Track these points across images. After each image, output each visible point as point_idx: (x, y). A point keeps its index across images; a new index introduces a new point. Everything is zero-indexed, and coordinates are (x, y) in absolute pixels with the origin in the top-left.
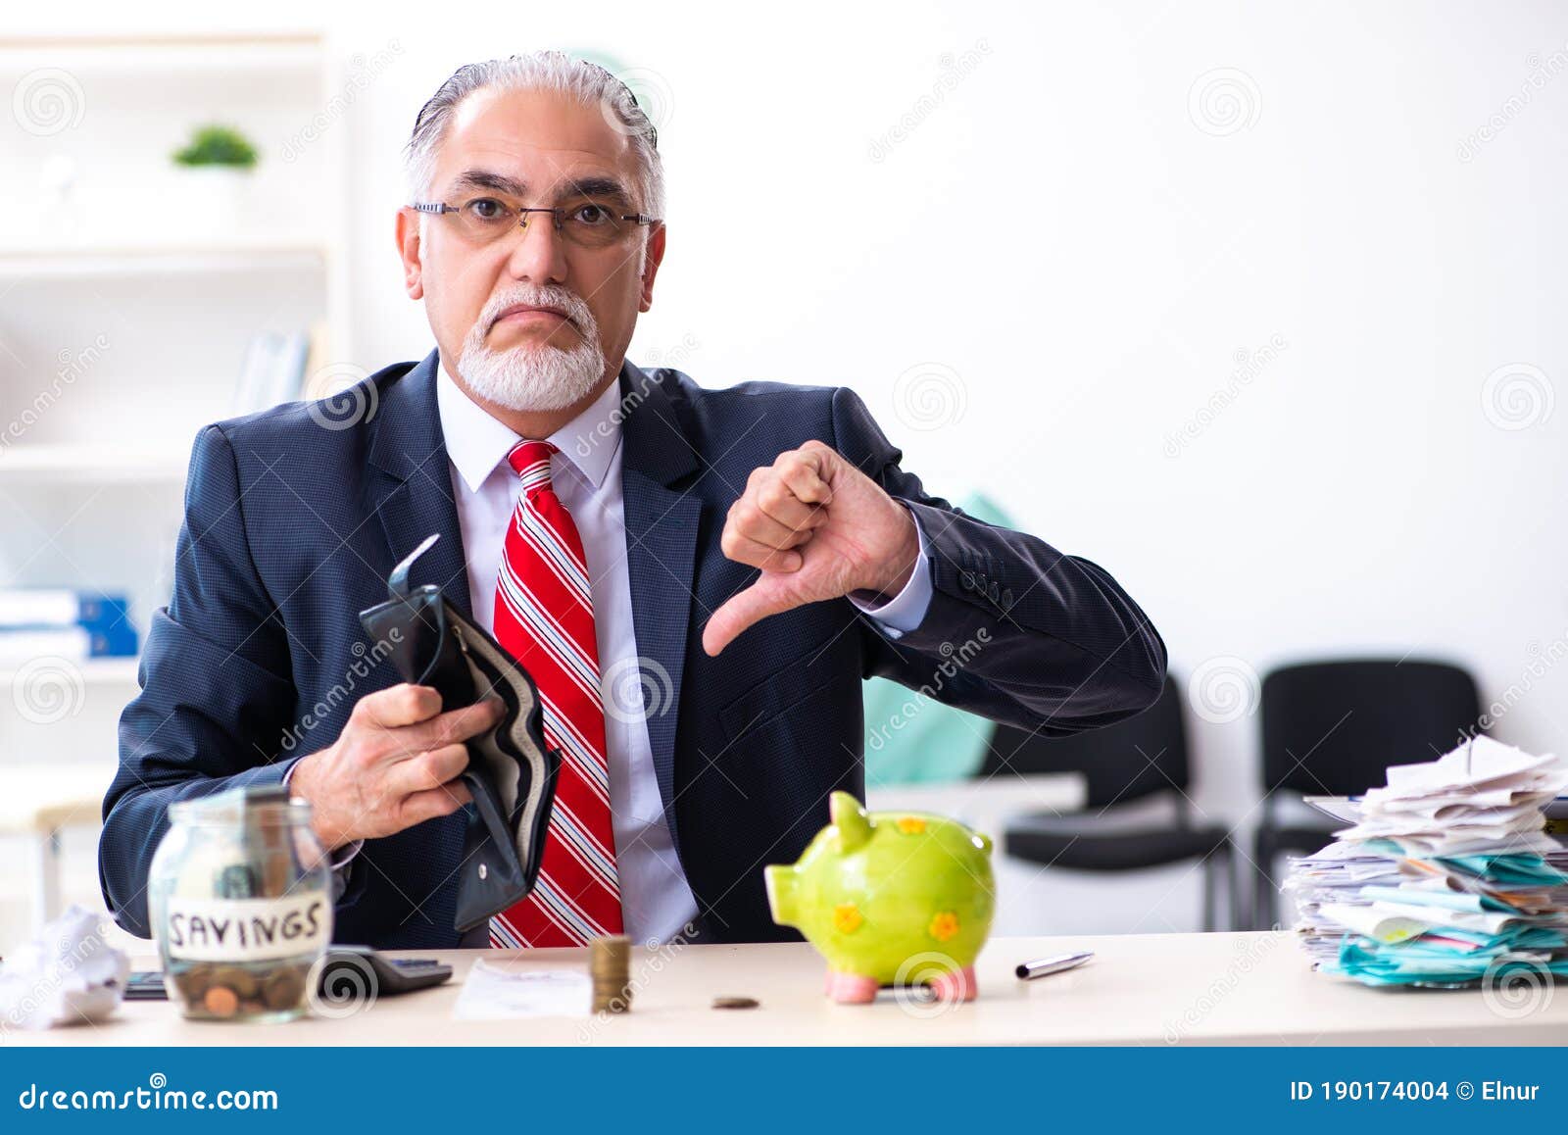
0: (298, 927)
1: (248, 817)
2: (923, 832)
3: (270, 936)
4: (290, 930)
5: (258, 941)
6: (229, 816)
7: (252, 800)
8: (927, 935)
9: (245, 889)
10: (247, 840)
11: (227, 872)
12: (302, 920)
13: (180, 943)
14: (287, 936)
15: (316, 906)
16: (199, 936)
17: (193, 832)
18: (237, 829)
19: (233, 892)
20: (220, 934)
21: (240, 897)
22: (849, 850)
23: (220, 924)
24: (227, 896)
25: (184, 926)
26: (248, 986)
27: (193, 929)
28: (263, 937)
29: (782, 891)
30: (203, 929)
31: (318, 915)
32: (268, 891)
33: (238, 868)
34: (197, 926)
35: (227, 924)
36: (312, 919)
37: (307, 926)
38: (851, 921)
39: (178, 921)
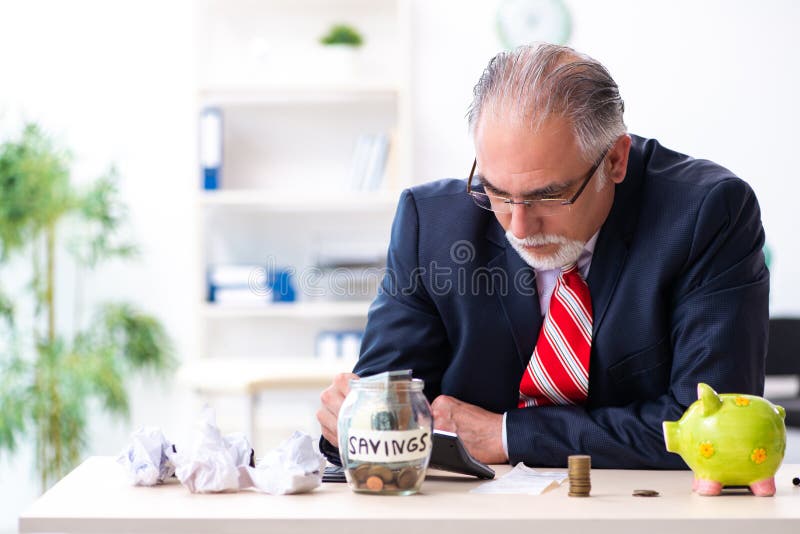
0: (416, 446)
1: (390, 387)
2: (748, 405)
3: (401, 451)
4: (411, 448)
5: (395, 453)
6: (381, 386)
7: (393, 378)
8: (750, 460)
9: (388, 425)
10: (390, 399)
11: (379, 414)
12: (418, 442)
13: (354, 453)
14: (410, 451)
15: (425, 435)
16: (364, 449)
17: (361, 394)
18: (385, 393)
19: (382, 427)
20: (375, 449)
21: (385, 429)
22: (708, 414)
23: (375, 444)
24: (379, 429)
25: (356, 444)
26: (389, 476)
27: (361, 445)
28: (397, 450)
29: (671, 435)
30: (366, 445)
31: (425, 439)
32: (400, 427)
33: (384, 413)
34: (363, 443)
35: (379, 443)
36: (422, 442)
37: (421, 446)
38: (709, 451)
39: (353, 440)
